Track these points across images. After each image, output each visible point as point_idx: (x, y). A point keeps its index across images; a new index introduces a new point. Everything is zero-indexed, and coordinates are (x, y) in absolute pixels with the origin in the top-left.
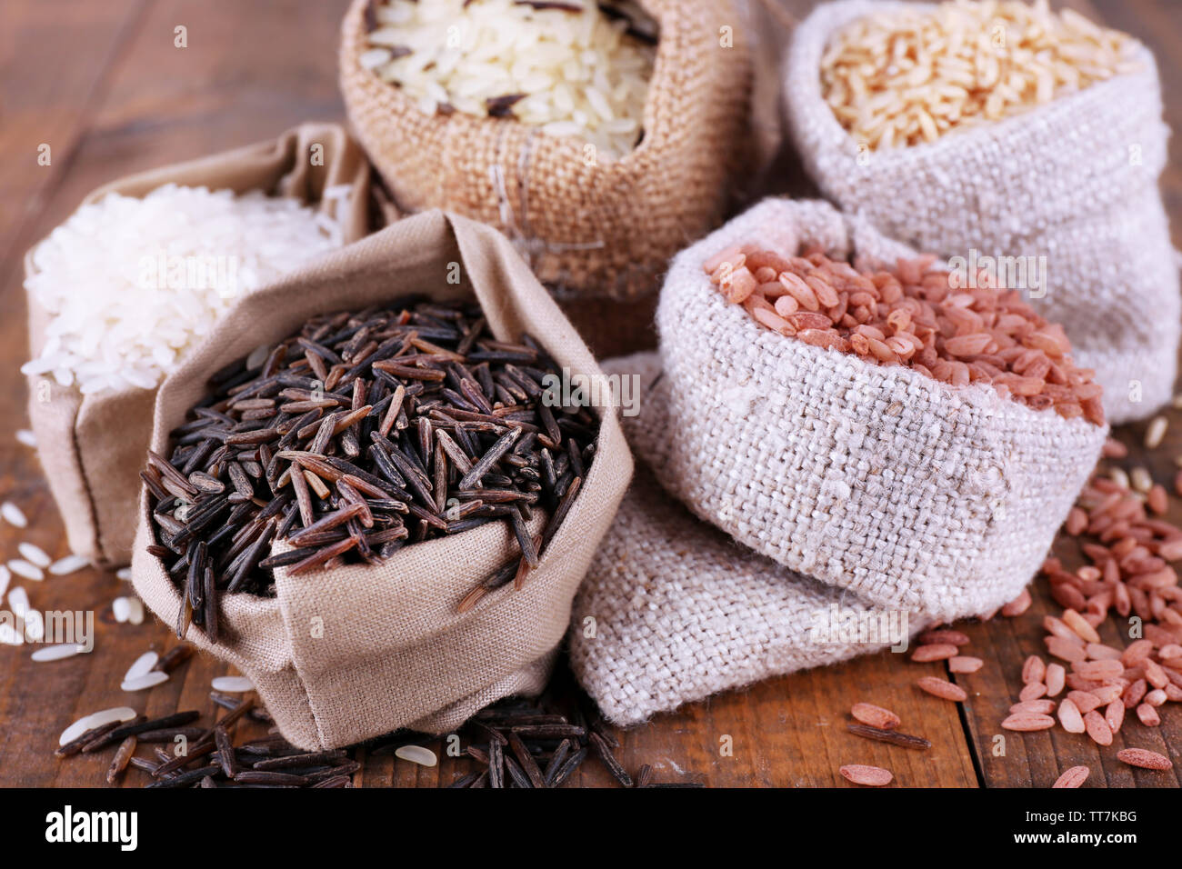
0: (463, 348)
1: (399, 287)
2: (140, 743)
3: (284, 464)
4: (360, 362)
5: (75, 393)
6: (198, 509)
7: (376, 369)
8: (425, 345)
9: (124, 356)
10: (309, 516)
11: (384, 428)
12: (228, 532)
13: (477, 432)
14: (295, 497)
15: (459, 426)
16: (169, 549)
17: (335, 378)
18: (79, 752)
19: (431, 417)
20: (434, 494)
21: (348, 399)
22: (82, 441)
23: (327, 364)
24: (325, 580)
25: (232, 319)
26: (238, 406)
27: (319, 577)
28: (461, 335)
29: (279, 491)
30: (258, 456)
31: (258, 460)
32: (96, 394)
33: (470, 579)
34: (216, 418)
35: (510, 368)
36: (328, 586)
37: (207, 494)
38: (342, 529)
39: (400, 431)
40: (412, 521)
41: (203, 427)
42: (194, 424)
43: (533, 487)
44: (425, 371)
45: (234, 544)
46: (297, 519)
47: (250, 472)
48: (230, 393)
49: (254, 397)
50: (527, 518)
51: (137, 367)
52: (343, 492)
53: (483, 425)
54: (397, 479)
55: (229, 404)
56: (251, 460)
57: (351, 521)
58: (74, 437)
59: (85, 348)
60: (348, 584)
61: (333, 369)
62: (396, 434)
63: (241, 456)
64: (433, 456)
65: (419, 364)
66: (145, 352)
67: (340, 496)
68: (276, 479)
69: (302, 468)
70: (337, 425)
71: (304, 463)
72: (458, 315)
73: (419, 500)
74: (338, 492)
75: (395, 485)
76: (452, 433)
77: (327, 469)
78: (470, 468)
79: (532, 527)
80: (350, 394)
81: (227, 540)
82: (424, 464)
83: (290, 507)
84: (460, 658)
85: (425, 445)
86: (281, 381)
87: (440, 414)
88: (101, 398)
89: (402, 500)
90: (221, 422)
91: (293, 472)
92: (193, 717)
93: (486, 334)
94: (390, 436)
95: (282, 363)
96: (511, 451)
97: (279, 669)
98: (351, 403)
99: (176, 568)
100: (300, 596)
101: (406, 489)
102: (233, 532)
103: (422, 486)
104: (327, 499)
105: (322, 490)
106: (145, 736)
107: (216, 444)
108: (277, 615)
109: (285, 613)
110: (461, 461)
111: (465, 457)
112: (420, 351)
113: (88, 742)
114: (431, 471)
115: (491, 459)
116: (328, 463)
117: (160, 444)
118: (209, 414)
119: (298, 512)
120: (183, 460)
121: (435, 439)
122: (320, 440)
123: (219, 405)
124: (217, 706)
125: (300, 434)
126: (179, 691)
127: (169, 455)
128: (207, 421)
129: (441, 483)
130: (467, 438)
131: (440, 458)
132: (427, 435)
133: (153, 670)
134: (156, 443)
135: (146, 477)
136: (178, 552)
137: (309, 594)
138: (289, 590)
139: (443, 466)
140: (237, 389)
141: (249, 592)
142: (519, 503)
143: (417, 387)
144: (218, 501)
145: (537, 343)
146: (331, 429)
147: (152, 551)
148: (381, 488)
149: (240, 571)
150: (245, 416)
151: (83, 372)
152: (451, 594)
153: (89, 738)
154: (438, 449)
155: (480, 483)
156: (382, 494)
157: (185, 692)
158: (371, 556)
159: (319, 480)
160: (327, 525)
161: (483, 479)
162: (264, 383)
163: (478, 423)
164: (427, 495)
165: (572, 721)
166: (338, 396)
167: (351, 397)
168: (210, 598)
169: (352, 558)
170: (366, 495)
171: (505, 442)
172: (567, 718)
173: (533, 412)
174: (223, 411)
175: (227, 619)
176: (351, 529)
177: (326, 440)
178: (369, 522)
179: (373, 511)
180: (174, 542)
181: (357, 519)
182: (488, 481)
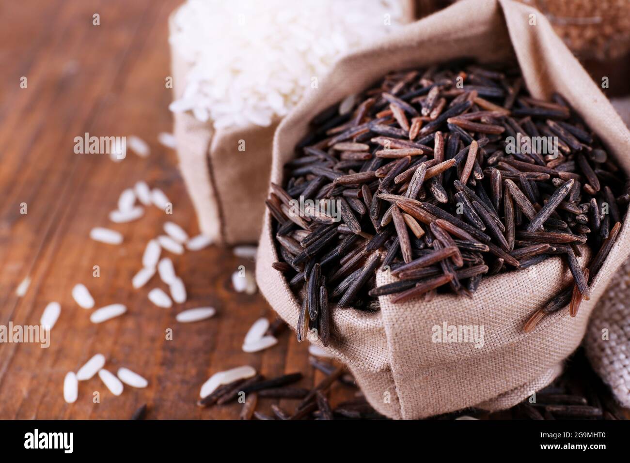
0: (509, 103)
1: (454, 52)
2: (259, 398)
3: (385, 205)
4: (438, 117)
5: (210, 126)
6: (314, 236)
7: (452, 125)
8: (484, 103)
9: (245, 100)
10: (409, 253)
11: (465, 178)
12: (336, 256)
13: (536, 181)
14: (396, 235)
15: (523, 175)
16: (289, 266)
17: (416, 130)
18: (215, 403)
19: (501, 168)
20: (506, 234)
21: (430, 149)
22: (215, 163)
23: (409, 117)
24: (422, 307)
25: (330, 76)
26: (338, 147)
27: (417, 305)
28: (506, 93)
29: (382, 229)
30: (360, 194)
31: (361, 198)
32: (226, 128)
33: (533, 304)
34: (322, 156)
35: (551, 124)
36: (424, 312)
37: (320, 223)
38: (437, 267)
39: (477, 181)
40: (490, 259)
41: (311, 163)
42: (304, 160)
43: (584, 230)
44: (489, 127)
45: (341, 266)
46: (398, 254)
47: (355, 208)
48: (329, 133)
49: (350, 140)
50: (578, 254)
51: (256, 109)
52: (437, 234)
53: (542, 176)
54: (479, 223)
55: (330, 144)
56: (354, 197)
57: (445, 260)
58: (209, 159)
59: (217, 92)
60: (441, 311)
61: (414, 121)
62: (474, 183)
63: (345, 193)
64: (502, 201)
65: (483, 120)
66: (263, 98)
67: (434, 238)
68: (379, 218)
69: (401, 211)
70: (427, 173)
71: (403, 208)
72: (502, 76)
73: (496, 241)
74: (432, 233)
75: (477, 228)
76: (517, 181)
77: (422, 213)
78: (535, 214)
79: (581, 261)
80: (431, 144)
81: (336, 263)
82: (495, 206)
83: (391, 243)
84: (516, 360)
85: (496, 192)
86: (374, 129)
87: (506, 166)
88: (229, 132)
89: (483, 241)
90: (325, 160)
91: (392, 212)
92: (296, 378)
93: (524, 92)
94: (468, 184)
95: (372, 112)
96: (567, 199)
97: (378, 370)
98: (433, 152)
99: (295, 280)
100: (401, 319)
101: (485, 232)
102: (341, 256)
103: (498, 229)
104: (423, 238)
105: (419, 231)
106: (263, 393)
107: (326, 181)
108: (381, 332)
109: (388, 332)
110: (527, 208)
111: (530, 204)
112: (482, 109)
113: (222, 396)
114: (501, 213)
115: (551, 208)
116: (423, 208)
117: (278, 175)
118: (316, 152)
119: (399, 248)
120: (298, 191)
121: (504, 187)
122: (414, 186)
123: (322, 144)
124: (314, 368)
125: (397, 180)
126: (285, 352)
127: (285, 184)
128: (314, 158)
129: (511, 225)
130: (529, 186)
131: (509, 204)
132: (498, 183)
133: (265, 335)
134: (275, 175)
135: (269, 203)
136: (298, 270)
137: (409, 318)
138: (393, 314)
139: (511, 210)
140: (335, 130)
141: (356, 308)
142: (573, 244)
143: (483, 140)
144: (329, 230)
145: (566, 103)
146: (423, 177)
147: (276, 267)
148: (466, 231)
149: (350, 291)
150: (344, 156)
151: (216, 110)
152: (517, 317)
153: (222, 392)
154: (507, 196)
155: (542, 226)
156: (467, 236)
157: (290, 354)
158: (460, 289)
159: (416, 222)
160: (425, 262)
161: (545, 224)
162: (357, 129)
163: (537, 174)
164: (501, 236)
165: (590, 403)
166: (422, 146)
167: (433, 147)
168: (325, 311)
169: (446, 290)
170: (454, 236)
171: (563, 192)
172: (587, 399)
173: (572, 163)
174: (326, 149)
175: (337, 328)
176: (444, 267)
177: (419, 187)
178: (460, 262)
179: (462, 250)
180: (295, 263)
181: (450, 260)
182: (549, 225)
